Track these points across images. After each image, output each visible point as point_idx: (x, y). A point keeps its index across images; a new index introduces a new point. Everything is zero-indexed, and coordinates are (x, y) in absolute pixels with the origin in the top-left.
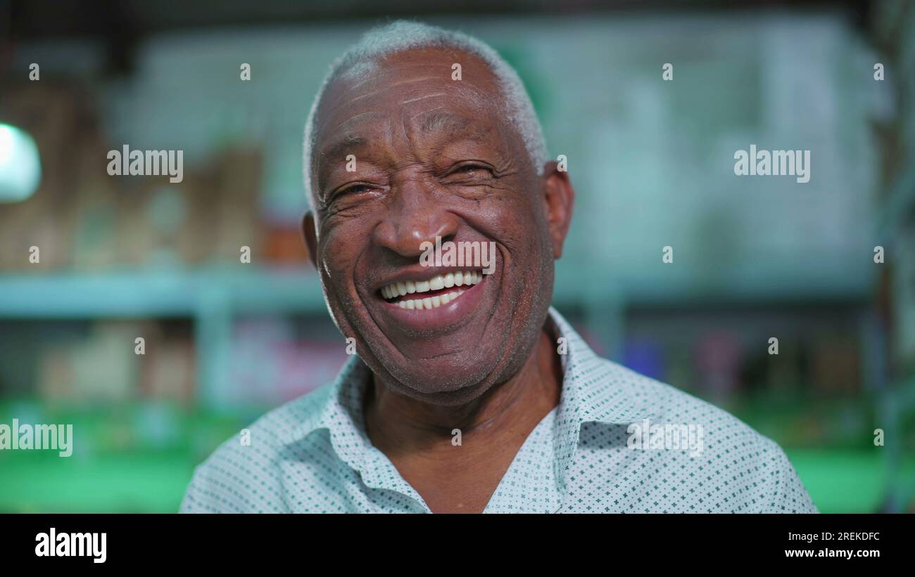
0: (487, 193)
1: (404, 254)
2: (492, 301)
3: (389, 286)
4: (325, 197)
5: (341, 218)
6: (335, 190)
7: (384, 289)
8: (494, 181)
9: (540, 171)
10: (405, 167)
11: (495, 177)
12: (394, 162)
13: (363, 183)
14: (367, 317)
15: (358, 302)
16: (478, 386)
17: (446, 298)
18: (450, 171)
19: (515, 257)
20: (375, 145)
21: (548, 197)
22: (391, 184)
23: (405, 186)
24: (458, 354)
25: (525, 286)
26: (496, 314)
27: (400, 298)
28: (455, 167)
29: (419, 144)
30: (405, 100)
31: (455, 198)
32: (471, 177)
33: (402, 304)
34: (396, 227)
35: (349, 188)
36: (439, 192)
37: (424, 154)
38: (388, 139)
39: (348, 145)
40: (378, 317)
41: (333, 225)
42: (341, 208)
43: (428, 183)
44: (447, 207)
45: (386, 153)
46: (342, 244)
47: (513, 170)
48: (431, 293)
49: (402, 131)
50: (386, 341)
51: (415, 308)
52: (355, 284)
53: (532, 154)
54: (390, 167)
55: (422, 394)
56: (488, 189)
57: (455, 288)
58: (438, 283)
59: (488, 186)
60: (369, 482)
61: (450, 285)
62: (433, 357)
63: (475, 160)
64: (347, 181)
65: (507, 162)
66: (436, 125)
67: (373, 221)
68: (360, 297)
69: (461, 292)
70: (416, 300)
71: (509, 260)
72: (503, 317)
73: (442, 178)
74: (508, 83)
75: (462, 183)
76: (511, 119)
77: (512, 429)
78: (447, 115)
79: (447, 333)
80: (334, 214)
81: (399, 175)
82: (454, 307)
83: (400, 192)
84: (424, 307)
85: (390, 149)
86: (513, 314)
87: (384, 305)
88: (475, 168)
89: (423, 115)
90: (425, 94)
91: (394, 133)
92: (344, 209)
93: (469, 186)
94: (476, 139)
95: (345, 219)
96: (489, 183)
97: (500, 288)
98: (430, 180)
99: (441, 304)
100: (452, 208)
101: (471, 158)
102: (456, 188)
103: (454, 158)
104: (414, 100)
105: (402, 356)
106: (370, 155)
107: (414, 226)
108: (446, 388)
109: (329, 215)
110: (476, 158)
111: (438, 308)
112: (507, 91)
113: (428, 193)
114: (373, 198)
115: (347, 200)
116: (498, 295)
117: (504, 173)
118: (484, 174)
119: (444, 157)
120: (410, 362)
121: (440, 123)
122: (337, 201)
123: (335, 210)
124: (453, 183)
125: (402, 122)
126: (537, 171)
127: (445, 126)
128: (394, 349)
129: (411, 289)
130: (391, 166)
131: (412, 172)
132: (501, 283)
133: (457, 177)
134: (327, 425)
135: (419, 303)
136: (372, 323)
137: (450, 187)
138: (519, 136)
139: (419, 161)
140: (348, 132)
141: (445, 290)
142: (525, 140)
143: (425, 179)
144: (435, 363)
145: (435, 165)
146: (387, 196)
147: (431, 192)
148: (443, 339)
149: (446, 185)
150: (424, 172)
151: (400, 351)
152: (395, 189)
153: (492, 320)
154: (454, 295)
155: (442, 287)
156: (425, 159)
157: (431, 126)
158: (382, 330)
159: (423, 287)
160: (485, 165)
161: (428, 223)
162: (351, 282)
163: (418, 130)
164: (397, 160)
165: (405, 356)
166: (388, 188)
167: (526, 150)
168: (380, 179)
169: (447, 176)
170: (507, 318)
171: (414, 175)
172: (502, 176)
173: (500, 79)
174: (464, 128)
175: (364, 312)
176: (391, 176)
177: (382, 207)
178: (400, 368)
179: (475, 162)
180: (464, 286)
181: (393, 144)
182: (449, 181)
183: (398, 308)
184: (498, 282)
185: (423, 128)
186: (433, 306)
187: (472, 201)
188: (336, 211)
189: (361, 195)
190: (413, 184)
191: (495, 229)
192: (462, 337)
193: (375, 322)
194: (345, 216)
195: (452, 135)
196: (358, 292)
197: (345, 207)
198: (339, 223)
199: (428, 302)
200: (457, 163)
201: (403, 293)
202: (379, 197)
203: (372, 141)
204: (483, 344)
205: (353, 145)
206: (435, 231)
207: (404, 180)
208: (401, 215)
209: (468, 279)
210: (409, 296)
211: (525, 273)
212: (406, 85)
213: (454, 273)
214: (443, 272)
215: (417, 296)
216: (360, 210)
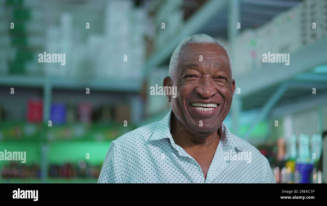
0: (224, 85)
3: (195, 103)
4: (183, 77)
5: (187, 83)
6: (187, 75)
7: (193, 103)
10: (207, 74)
11: (227, 82)
13: (194, 75)
14: (187, 109)
15: (185, 105)
17: (210, 109)
18: (217, 77)
19: (227, 103)
20: (201, 67)
22: (201, 78)
24: (209, 124)
26: (219, 116)
27: (197, 107)
28: (219, 77)
29: (212, 70)
30: (210, 57)
31: (217, 85)
33: (198, 108)
34: (203, 89)
36: (213, 83)
37: (212, 72)
38: (204, 66)
40: (190, 110)
41: (184, 84)
42: (187, 80)
43: (211, 80)
45: (203, 70)
46: (186, 90)
47: (230, 81)
48: (206, 107)
49: (208, 65)
50: (190, 117)
51: (201, 110)
52: (185, 100)
54: (203, 73)
56: (225, 84)
57: (212, 107)
58: (209, 105)
61: (211, 107)
63: (224, 76)
67: (196, 86)
68: (186, 104)
69: (213, 109)
71: (226, 103)
73: (214, 79)
75: (219, 81)
78: (220, 64)
79: (208, 118)
80: (185, 82)
81: (205, 76)
82: (211, 112)
83: (204, 80)
84: (204, 110)
85: (204, 69)
87: (192, 108)
88: (223, 78)
89: (214, 62)
90: (215, 57)
92: (188, 81)
93: (221, 82)
94: (225, 71)
95: (188, 84)
96: (225, 83)
97: (222, 109)
99: (208, 110)
100: (216, 87)
103: (219, 74)
104: (212, 58)
105: (194, 121)
106: (198, 69)
107: (208, 90)
108: (204, 132)
109: (183, 81)
111: (207, 111)
113: (211, 82)
114: (196, 80)
115: (189, 78)
116: (221, 111)
118: (225, 80)
120: (196, 123)
121: (218, 65)
122: (186, 78)
124: (217, 81)
125: (209, 63)
127: (219, 67)
128: (192, 119)
129: (202, 105)
131: (208, 76)
132: (222, 108)
133: (218, 79)
134: (169, 137)
135: (203, 109)
136: (187, 111)
137: (216, 82)
139: (210, 74)
141: (210, 107)
145: (214, 75)
146: (200, 81)
148: (207, 119)
149: (215, 81)
150: (211, 77)
152: (202, 79)
153: (218, 117)
154: (211, 109)
156: (212, 74)
157: (216, 66)
158: (189, 113)
159: (205, 106)
160: (225, 78)
161: (211, 90)
163: (213, 66)
164: (205, 72)
165: (195, 121)
166: (200, 78)
168: (199, 76)
169: (216, 79)
174: (223, 68)
175: (186, 108)
176: (202, 76)
177: (198, 83)
178: (193, 124)
181: (205, 68)
183: (196, 109)
185: (214, 66)
186: (206, 110)
187: (221, 87)
188: (185, 81)
189: (193, 78)
190: (208, 79)
191: (225, 95)
192: (210, 119)
193: (188, 111)
194: (188, 83)
195: (220, 69)
196: (186, 102)
197: (188, 80)
198: (186, 84)
199: (205, 109)
200: (219, 76)
201: (199, 106)
202: (198, 80)
203: (200, 66)
204: (215, 122)
205: (195, 65)
206: (213, 93)
207: (205, 78)
208: (204, 86)
209: (215, 106)
210: (200, 107)
211: (228, 107)
212: (210, 53)
213: (213, 104)
214: (211, 103)
215: (203, 107)
216: (192, 82)
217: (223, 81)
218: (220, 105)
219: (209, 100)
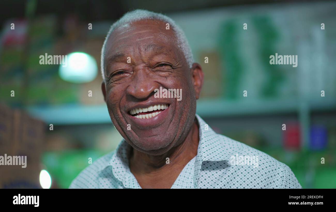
0: (170, 74)
1: (138, 98)
2: (171, 116)
3: (133, 110)
5: (114, 84)
6: (112, 73)
7: (131, 111)
8: (172, 70)
9: (191, 67)
10: (138, 64)
11: (173, 68)
12: (134, 63)
13: (123, 71)
14: (125, 122)
15: (121, 116)
16: (166, 148)
17: (154, 114)
18: (155, 66)
21: (194, 76)
22: (133, 71)
23: (139, 72)
24: (159, 135)
25: (184, 110)
26: (173, 121)
27: (137, 114)
28: (157, 65)
29: (143, 56)
30: (139, 39)
31: (157, 77)
32: (164, 68)
33: (138, 117)
34: (135, 87)
35: (117, 72)
36: (151, 74)
37: (145, 59)
38: (132, 54)
39: (117, 56)
41: (112, 87)
42: (114, 80)
43: (147, 71)
44: (154, 80)
46: (115, 94)
47: (180, 66)
48: (148, 113)
49: (137, 51)
51: (142, 118)
52: (120, 109)
53: (187, 60)
55: (145, 151)
57: (157, 111)
58: (151, 109)
59: (170, 72)
60: (126, 185)
61: (155, 109)
62: (149, 137)
63: (165, 62)
64: (117, 70)
65: (177, 63)
66: (150, 49)
67: (127, 85)
68: (122, 114)
69: (160, 112)
70: (143, 115)
72: (176, 122)
73: (152, 69)
74: (178, 33)
75: (160, 71)
76: (179, 47)
77: (180, 164)
78: (154, 45)
79: (154, 128)
80: (112, 83)
81: (136, 68)
82: (156, 118)
83: (136, 74)
84: (146, 118)
86: (180, 120)
87: (131, 117)
88: (165, 65)
89: (145, 45)
90: (147, 37)
91: (134, 51)
92: (116, 81)
93: (163, 72)
94: (166, 54)
95: (116, 84)
96: (171, 71)
97: (175, 111)
98: (148, 70)
99: (152, 116)
100: (156, 80)
101: (164, 61)
102: (158, 73)
103: (157, 61)
104: (142, 39)
105: (137, 136)
106: (125, 60)
107: (142, 87)
109: (110, 83)
110: (165, 61)
111: (151, 118)
112: (178, 36)
113: (147, 75)
114: (126, 76)
115: (117, 77)
116: (174, 113)
117: (177, 67)
118: (168, 67)
119: (153, 61)
120: (141, 138)
121: (152, 48)
122: (113, 77)
123: (113, 81)
124: (157, 71)
125: (137, 48)
126: (189, 66)
127: (154, 49)
128: (134, 134)
129: (141, 111)
130: (133, 64)
131: (141, 66)
132: (175, 109)
133: (158, 68)
137: (156, 72)
138: (182, 53)
140: (117, 51)
142: (185, 55)
143: (146, 69)
144: (150, 139)
145: (150, 64)
146: (132, 76)
147: (148, 74)
148: (153, 130)
149: (154, 72)
150: (146, 67)
151: (137, 134)
153: (172, 123)
154: (157, 113)
155: (153, 110)
156: (146, 62)
157: (148, 49)
159: (145, 110)
160: (169, 64)
161: (147, 86)
162: (118, 108)
163: (143, 50)
165: (139, 136)
167: (185, 58)
168: (129, 69)
169: (155, 68)
170: (177, 122)
171: (142, 68)
172: (176, 68)
173: (175, 32)
174: (161, 50)
175: (123, 120)
176: (133, 68)
177: (130, 80)
178: (137, 141)
179: (165, 63)
180: (161, 110)
181: (134, 56)
182: (155, 70)
183: (136, 118)
184: (174, 108)
185: (146, 49)
186: (149, 117)
187: (164, 78)
189: (122, 75)
190: (141, 71)
192: (159, 129)
194: (116, 83)
195: (156, 52)
196: (121, 112)
197: (116, 80)
198: (114, 86)
199: (147, 116)
200: (158, 63)
201: (138, 112)
202: (129, 76)
203: (126, 55)
204: (168, 132)
205: (119, 56)
206: (150, 89)
207: (138, 70)
208: (137, 83)
209: (163, 107)
210: (140, 114)
211: (184, 105)
212: (139, 33)
213: (157, 105)
214: (153, 105)
215: (143, 113)
216: (121, 81)
217: (165, 69)
218: (171, 105)
219: (149, 102)
